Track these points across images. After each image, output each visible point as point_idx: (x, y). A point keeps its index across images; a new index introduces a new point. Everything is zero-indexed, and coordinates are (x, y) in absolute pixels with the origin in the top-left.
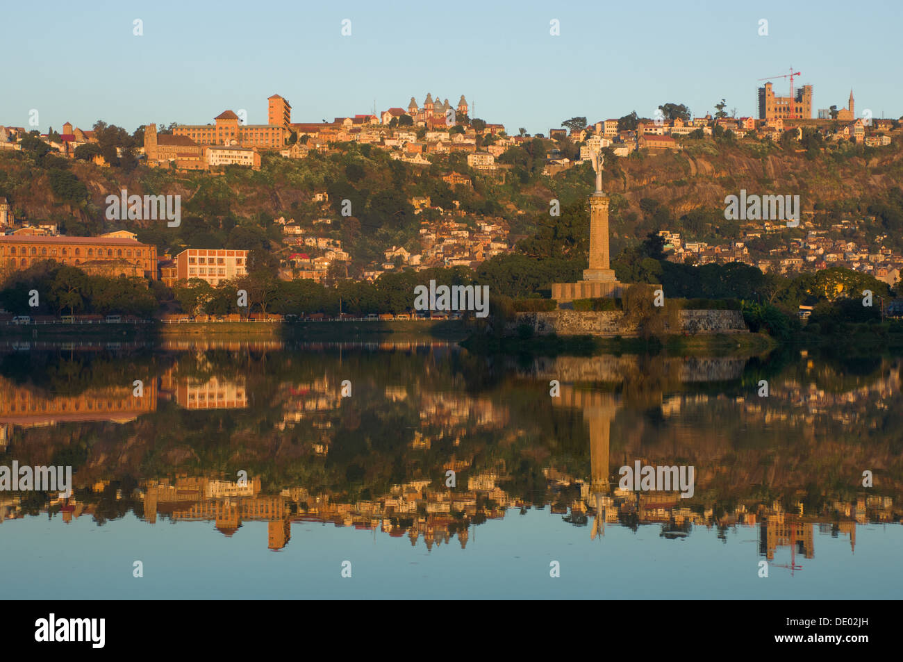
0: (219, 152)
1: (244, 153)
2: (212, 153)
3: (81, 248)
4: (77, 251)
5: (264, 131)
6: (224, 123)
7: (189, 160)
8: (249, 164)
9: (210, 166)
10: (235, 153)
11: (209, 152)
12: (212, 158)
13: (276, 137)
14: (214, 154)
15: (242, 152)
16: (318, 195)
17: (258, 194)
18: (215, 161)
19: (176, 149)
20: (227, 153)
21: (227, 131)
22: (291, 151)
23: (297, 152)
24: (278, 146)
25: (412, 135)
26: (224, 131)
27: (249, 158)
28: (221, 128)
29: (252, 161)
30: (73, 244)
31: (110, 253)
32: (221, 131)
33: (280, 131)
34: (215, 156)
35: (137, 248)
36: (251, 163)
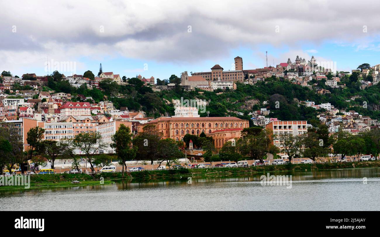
0: (217, 83)
3: (212, 123)
4: (210, 125)
5: (234, 74)
6: (215, 71)
7: (203, 87)
8: (231, 88)
9: (214, 90)
10: (224, 83)
11: (212, 83)
12: (214, 86)
13: (240, 76)
15: (227, 83)
16: (265, 101)
18: (215, 88)
19: (197, 83)
20: (221, 83)
21: (217, 74)
22: (249, 82)
23: (252, 82)
24: (241, 80)
27: (231, 85)
28: (214, 73)
30: (207, 121)
31: (227, 125)
32: (214, 74)
33: (242, 73)
34: (215, 85)
35: (240, 122)
36: (232, 88)
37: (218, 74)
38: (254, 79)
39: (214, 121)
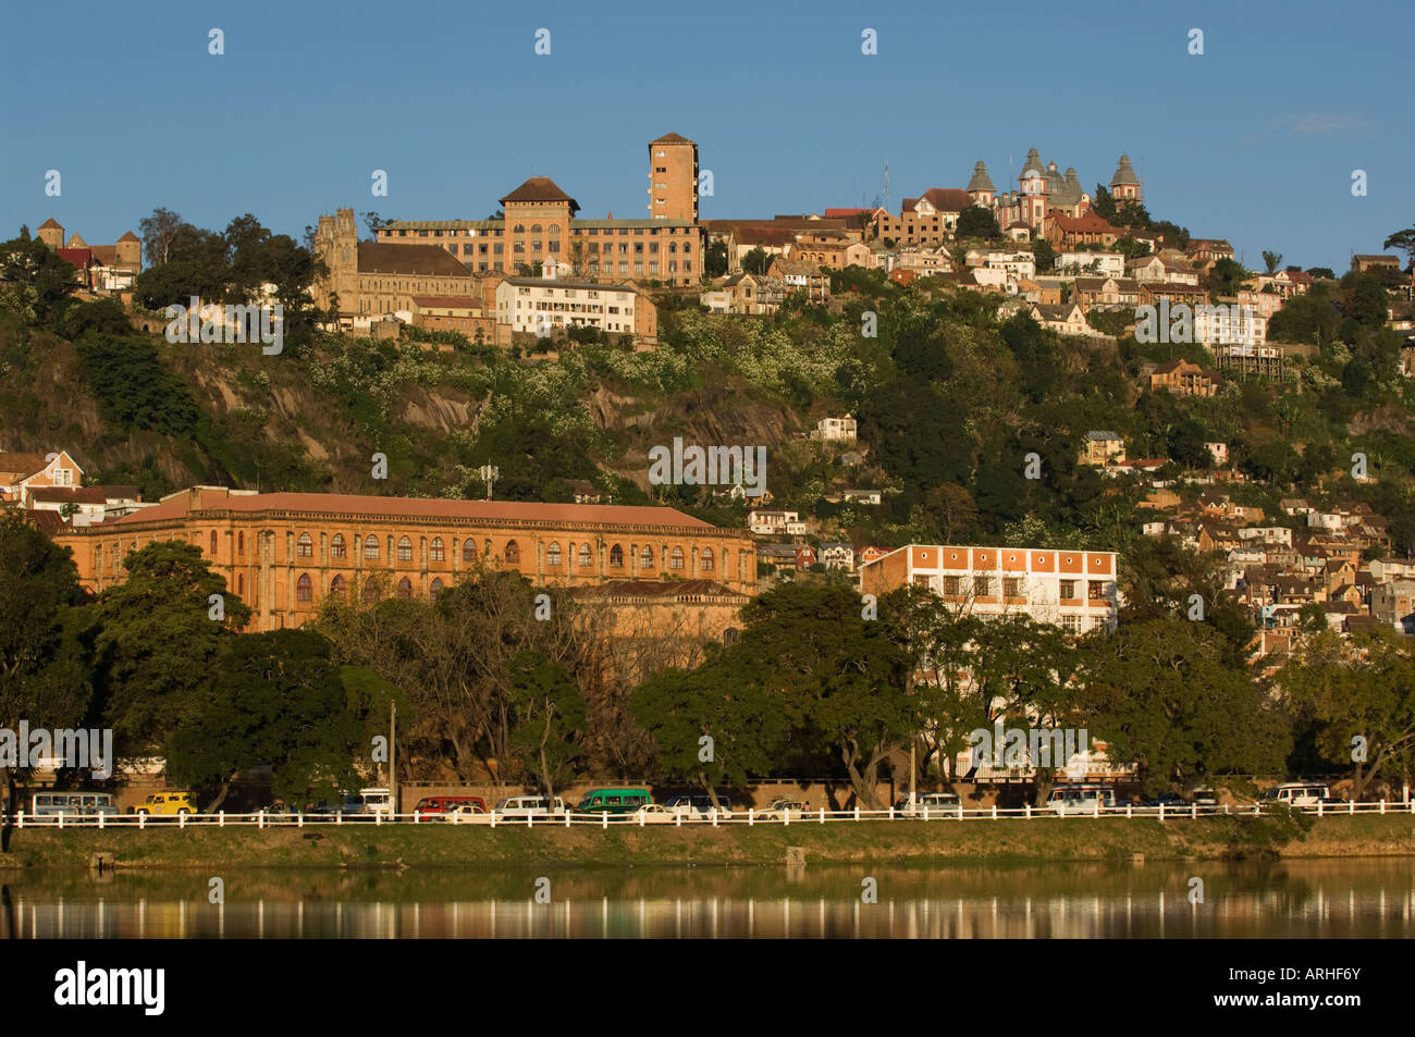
0: (537, 294)
1: (608, 298)
2: (518, 297)
3: (525, 542)
5: (647, 238)
6: (528, 214)
7: (450, 315)
8: (622, 330)
9: (515, 334)
10: (582, 297)
11: (507, 293)
12: (518, 312)
13: (680, 255)
14: (525, 299)
15: (601, 293)
16: (827, 421)
17: (658, 418)
18: (524, 320)
19: (411, 283)
20: (559, 295)
21: (536, 237)
22: (732, 293)
23: (754, 298)
24: (687, 281)
25: (1020, 259)
26: (527, 238)
27: (622, 311)
28: (519, 230)
29: (630, 320)
30: (494, 525)
32: (522, 237)
33: (694, 239)
34: (525, 304)
35: (702, 543)
36: (627, 327)
37: (545, 238)
38: (766, 279)
39: (535, 528)
